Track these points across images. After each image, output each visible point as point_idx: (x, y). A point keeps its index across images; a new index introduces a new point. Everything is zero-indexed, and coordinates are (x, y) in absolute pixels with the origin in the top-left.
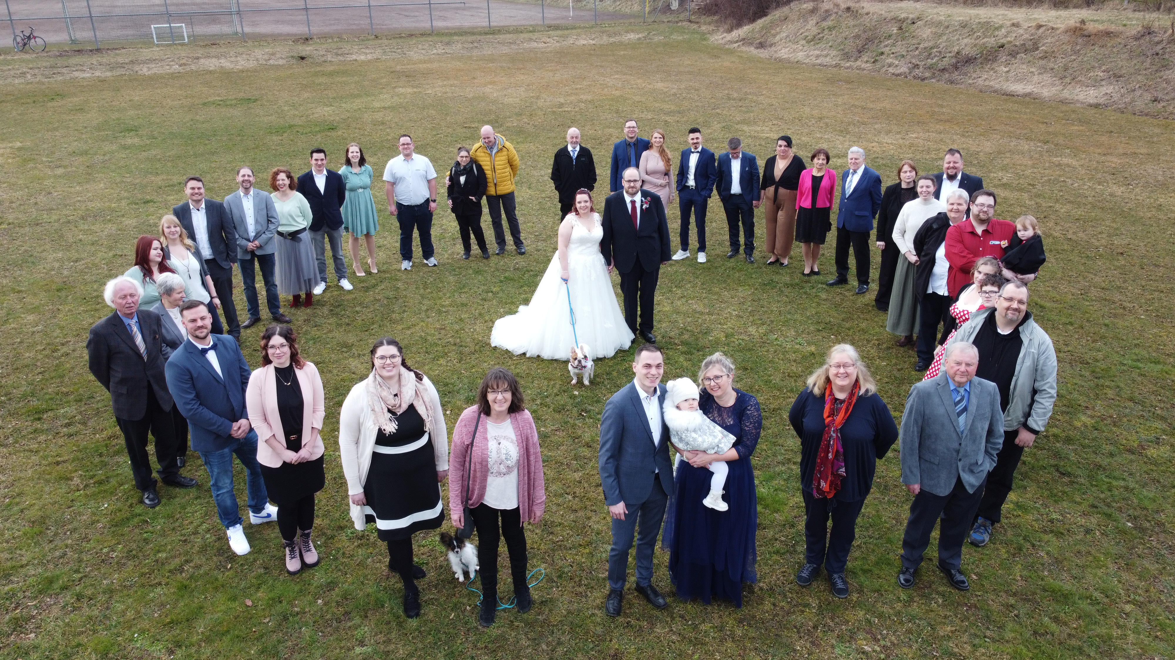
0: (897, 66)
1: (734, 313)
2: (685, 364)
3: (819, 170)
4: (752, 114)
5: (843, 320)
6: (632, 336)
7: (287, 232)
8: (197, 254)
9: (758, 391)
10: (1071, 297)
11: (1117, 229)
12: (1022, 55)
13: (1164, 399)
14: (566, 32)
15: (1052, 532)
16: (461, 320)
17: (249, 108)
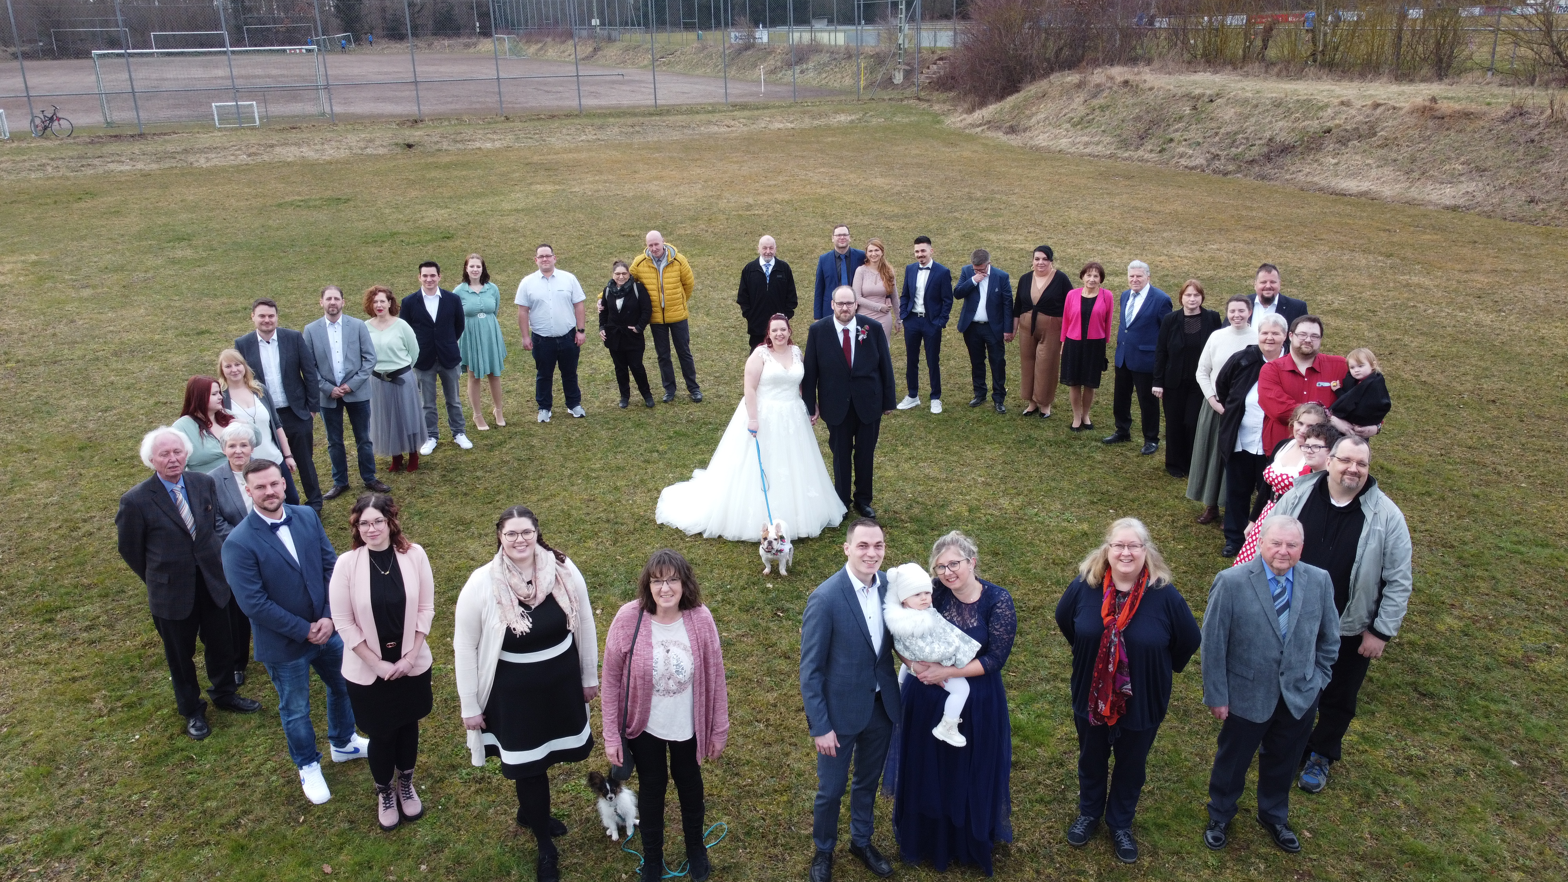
0: (1190, 157)
1: (980, 480)
2: (915, 547)
3: (1091, 290)
4: (1001, 219)
5: (1125, 489)
6: (844, 510)
7: (386, 372)
8: (267, 400)
9: (1013, 584)
10: (1427, 458)
11: (1486, 369)
12: (1355, 142)
13: (1556, 594)
14: (756, 113)
15: (1410, 773)
16: (616, 488)
17: (338, 211)
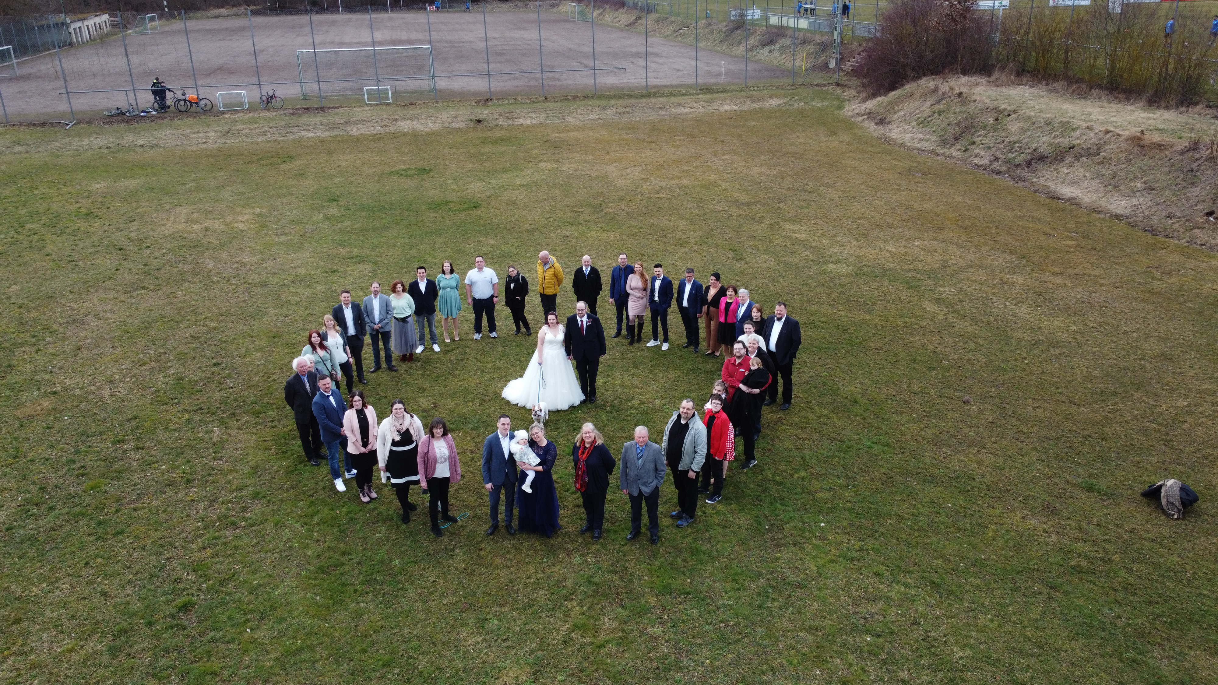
0: (981, 157)
1: (656, 389)
3: (730, 298)
6: (583, 397)
7: (399, 318)
12: (1085, 159)
17: (423, 180)
